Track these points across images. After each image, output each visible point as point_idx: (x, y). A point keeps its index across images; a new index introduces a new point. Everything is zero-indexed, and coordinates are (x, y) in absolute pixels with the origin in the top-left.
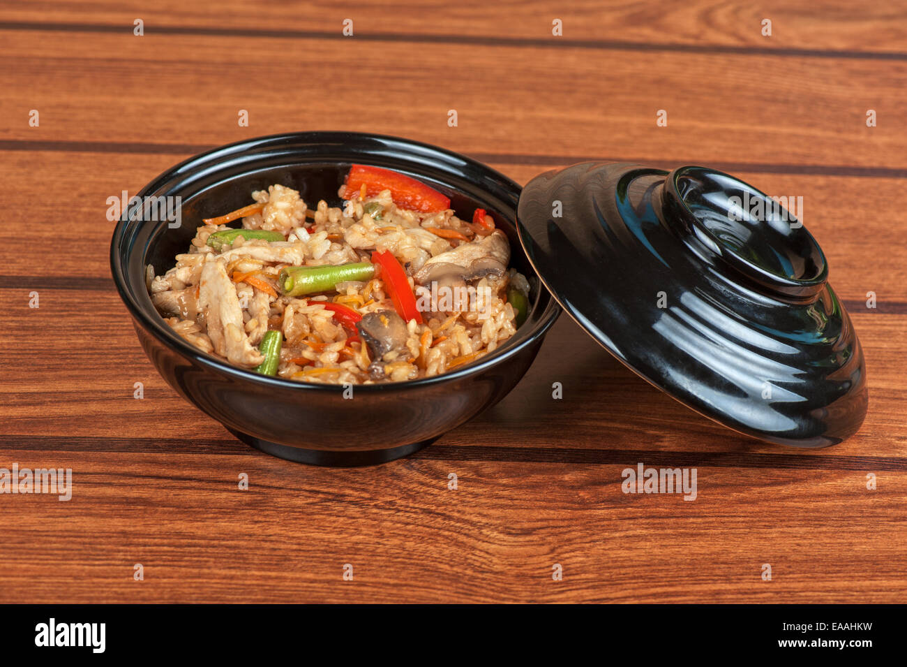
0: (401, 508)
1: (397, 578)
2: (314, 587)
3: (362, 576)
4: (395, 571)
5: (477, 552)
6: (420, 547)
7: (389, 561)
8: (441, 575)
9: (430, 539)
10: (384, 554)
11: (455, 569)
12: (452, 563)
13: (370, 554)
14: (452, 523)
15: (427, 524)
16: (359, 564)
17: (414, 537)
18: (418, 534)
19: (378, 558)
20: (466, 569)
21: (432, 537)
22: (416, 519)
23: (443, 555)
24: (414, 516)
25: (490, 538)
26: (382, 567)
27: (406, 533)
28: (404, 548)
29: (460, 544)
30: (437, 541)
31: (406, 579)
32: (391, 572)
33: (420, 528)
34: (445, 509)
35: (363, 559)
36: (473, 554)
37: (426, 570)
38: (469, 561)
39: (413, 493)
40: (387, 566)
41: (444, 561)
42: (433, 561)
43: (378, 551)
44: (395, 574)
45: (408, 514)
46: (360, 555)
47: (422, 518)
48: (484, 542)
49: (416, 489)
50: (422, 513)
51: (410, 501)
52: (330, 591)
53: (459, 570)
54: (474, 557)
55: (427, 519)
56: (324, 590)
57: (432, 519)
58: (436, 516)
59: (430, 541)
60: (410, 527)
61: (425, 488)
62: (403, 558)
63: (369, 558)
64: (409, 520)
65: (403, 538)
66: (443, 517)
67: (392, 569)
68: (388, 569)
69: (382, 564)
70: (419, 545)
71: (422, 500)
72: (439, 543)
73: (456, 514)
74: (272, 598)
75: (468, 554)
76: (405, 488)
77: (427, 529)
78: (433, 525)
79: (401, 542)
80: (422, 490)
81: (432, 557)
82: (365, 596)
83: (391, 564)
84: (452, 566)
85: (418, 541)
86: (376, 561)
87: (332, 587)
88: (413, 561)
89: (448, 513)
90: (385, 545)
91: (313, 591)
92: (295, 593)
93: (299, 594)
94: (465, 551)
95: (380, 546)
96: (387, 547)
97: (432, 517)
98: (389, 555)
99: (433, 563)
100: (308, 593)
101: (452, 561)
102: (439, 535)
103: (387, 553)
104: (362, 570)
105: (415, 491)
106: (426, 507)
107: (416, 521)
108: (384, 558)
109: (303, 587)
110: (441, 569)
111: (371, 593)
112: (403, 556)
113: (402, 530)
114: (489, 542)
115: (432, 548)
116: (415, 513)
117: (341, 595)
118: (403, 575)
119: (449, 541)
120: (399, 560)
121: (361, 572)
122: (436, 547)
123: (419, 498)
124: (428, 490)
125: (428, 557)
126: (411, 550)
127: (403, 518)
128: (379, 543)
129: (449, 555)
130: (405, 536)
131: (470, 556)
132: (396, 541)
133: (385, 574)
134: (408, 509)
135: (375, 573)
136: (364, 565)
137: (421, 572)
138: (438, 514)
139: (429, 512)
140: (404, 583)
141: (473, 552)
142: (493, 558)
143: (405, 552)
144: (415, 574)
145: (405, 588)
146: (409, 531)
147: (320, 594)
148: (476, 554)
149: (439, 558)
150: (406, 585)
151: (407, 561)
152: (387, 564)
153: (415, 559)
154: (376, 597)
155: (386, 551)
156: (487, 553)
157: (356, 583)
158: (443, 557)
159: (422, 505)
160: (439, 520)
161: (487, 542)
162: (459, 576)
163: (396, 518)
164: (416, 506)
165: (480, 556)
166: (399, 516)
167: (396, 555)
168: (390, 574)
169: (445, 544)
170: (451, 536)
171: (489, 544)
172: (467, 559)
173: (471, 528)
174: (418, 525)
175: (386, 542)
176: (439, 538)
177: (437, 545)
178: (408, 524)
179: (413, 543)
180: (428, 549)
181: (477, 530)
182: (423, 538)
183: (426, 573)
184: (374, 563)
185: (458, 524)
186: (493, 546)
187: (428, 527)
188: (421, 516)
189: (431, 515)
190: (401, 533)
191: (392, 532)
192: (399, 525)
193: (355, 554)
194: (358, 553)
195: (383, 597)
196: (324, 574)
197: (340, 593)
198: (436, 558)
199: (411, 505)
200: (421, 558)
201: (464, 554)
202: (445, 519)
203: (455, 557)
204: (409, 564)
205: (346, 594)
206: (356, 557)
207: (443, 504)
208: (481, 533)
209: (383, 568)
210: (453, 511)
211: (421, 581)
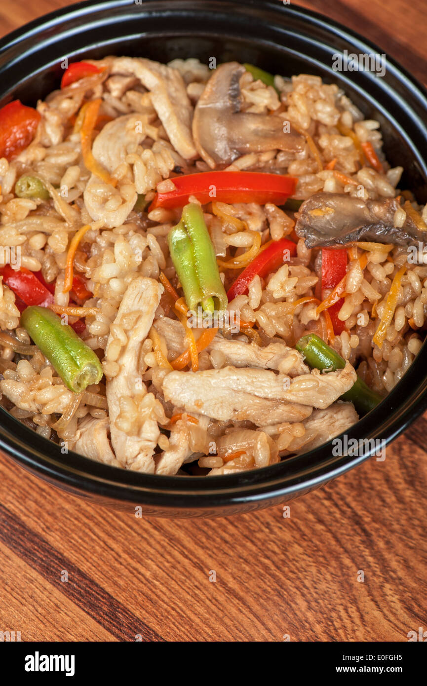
0: (335, 497)
1: (241, 583)
2: (151, 536)
3: (210, 556)
4: (248, 573)
5: (352, 609)
6: (304, 560)
7: (255, 557)
8: (287, 612)
9: (324, 557)
10: (259, 544)
11: (309, 615)
12: (313, 604)
13: (246, 533)
14: (367, 552)
15: (339, 536)
16: (222, 539)
17: (310, 543)
18: (318, 543)
19: (249, 544)
20: (319, 622)
21: (328, 556)
22: (337, 521)
23: (315, 588)
24: (338, 515)
25: (385, 600)
26: (241, 558)
27: (307, 531)
28: (286, 550)
29: (346, 586)
30: (327, 565)
31: (248, 590)
32: (243, 571)
33: (329, 535)
34: (377, 530)
35: (232, 535)
36: (346, 610)
37: (280, 595)
38: (334, 614)
39: (366, 485)
40: (246, 561)
41: (309, 596)
42: (297, 588)
43: (259, 535)
44: (244, 576)
45: (334, 509)
46: (236, 527)
47: (342, 525)
48: (372, 600)
49: (374, 482)
50: (349, 518)
51: (354, 493)
52: (161, 550)
53: (311, 619)
54: (343, 614)
55: (346, 529)
56: (158, 547)
57: (352, 533)
58: (359, 531)
59: (321, 559)
60: (319, 527)
61: (385, 488)
62: (273, 562)
63: (240, 538)
64: (328, 518)
65: (298, 536)
66: (364, 538)
67: (247, 569)
68: (244, 566)
69: (245, 554)
70: (305, 557)
71: (367, 501)
72: (327, 569)
73: (381, 544)
74: (100, 519)
75: (342, 605)
76: (365, 473)
77: (333, 542)
78: (344, 541)
79: (292, 539)
80: (379, 488)
81: (302, 582)
82: (188, 582)
83: (252, 560)
84: (310, 608)
85: (309, 552)
86: (243, 546)
87: (169, 548)
88: (278, 573)
89: (375, 537)
90: (272, 532)
91: (146, 539)
92: (129, 529)
93: (130, 534)
94: (344, 598)
95: (267, 530)
96: (272, 536)
97: (354, 530)
98: (263, 548)
99: (295, 590)
100: (138, 538)
101: (316, 601)
102: (337, 559)
103: (263, 544)
104: (217, 548)
105: (371, 484)
106: (360, 513)
107: (334, 524)
108: (254, 548)
109: (142, 527)
110: (296, 603)
111: (196, 583)
112: (275, 559)
113: (308, 526)
114: (378, 606)
115: (314, 570)
116: (343, 513)
117: (167, 564)
118: (251, 584)
119: (339, 574)
120: (266, 561)
121: (215, 550)
122: (319, 572)
123: (365, 496)
124: (385, 493)
125: (299, 578)
126: (291, 557)
127: (324, 511)
128: (268, 525)
129: (320, 592)
130: (303, 535)
131: (341, 608)
132: (287, 536)
133: (235, 570)
134: (340, 503)
135: (227, 561)
136: (226, 542)
137: (272, 592)
138: (364, 531)
139: (357, 520)
140: (242, 594)
141: (350, 605)
142: (361, 628)
143: (283, 557)
144: (265, 591)
145: (236, 601)
146: (314, 532)
147: (149, 548)
148: (350, 610)
149: (307, 588)
150: (240, 599)
151: (273, 568)
152: (250, 558)
153: (283, 572)
154: (197, 592)
155: (265, 541)
156: (362, 617)
157: (195, 560)
158: (312, 590)
159: (360, 508)
160: (357, 539)
161: (376, 602)
162: (303, 627)
163: (316, 506)
164: (353, 504)
165: (350, 617)
166: (323, 504)
167: (269, 553)
168: (240, 574)
169: (332, 574)
170: (348, 568)
171: (374, 607)
172: (334, 610)
173: (379, 573)
174: (329, 531)
175: (276, 530)
176: (333, 563)
177: (323, 570)
178: (321, 521)
179: (301, 550)
180: (309, 569)
181: (381, 580)
182: (319, 550)
183: (276, 598)
184: (239, 548)
185: (370, 559)
186: (377, 613)
187: (338, 540)
188: (345, 521)
189: (356, 527)
190: (303, 528)
191: (295, 520)
192: (311, 517)
193: (232, 523)
194: (236, 524)
195: (203, 597)
196: (178, 525)
197: (168, 562)
198: (305, 586)
199: (349, 499)
200: (290, 574)
201: (338, 601)
202: (363, 542)
203: (323, 599)
204: (270, 575)
205: (174, 567)
206: (230, 527)
207: (383, 523)
208: (381, 587)
209: (241, 560)
210: (383, 537)
211: (261, 605)
